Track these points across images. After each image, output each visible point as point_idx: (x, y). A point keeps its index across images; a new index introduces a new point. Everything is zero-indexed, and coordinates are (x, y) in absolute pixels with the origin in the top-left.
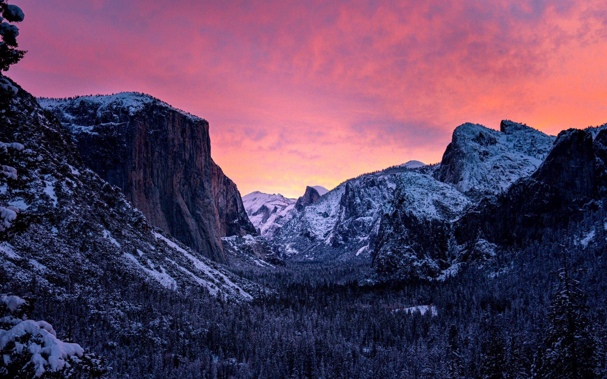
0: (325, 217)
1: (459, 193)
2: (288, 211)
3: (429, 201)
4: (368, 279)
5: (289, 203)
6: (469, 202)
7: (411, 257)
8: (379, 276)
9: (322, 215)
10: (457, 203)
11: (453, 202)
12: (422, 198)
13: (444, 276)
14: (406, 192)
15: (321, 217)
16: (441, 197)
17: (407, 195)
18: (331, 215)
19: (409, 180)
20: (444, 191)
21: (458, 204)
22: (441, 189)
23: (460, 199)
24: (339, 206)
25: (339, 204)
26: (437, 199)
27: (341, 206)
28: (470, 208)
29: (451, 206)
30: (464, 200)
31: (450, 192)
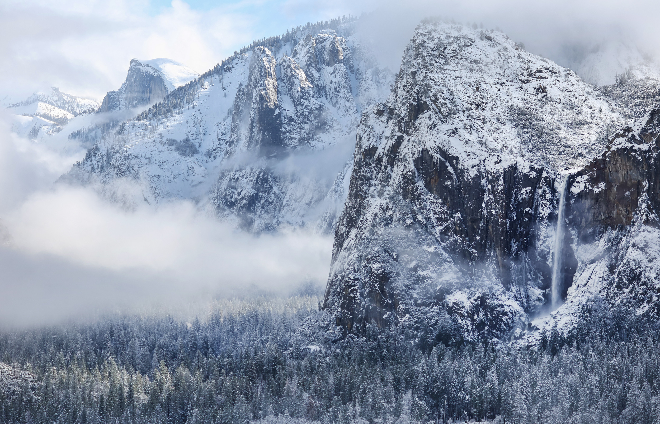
0: (184, 154)
1: (588, 89)
2: (74, 135)
3: (498, 111)
4: (311, 343)
5: (78, 110)
6: (615, 116)
7: (440, 280)
8: (344, 336)
9: (177, 149)
10: (580, 117)
11: (569, 115)
12: (478, 100)
13: (536, 335)
14: (431, 83)
15: (175, 155)
16: (533, 98)
17: (433, 91)
18: (204, 149)
19: (439, 46)
20: (543, 83)
21: (581, 124)
22: (534, 76)
23: (590, 108)
24: (230, 119)
25: (229, 114)
26: (522, 104)
27: (233, 121)
28: (618, 135)
29: (562, 126)
30: (601, 110)
31: (563, 85)
